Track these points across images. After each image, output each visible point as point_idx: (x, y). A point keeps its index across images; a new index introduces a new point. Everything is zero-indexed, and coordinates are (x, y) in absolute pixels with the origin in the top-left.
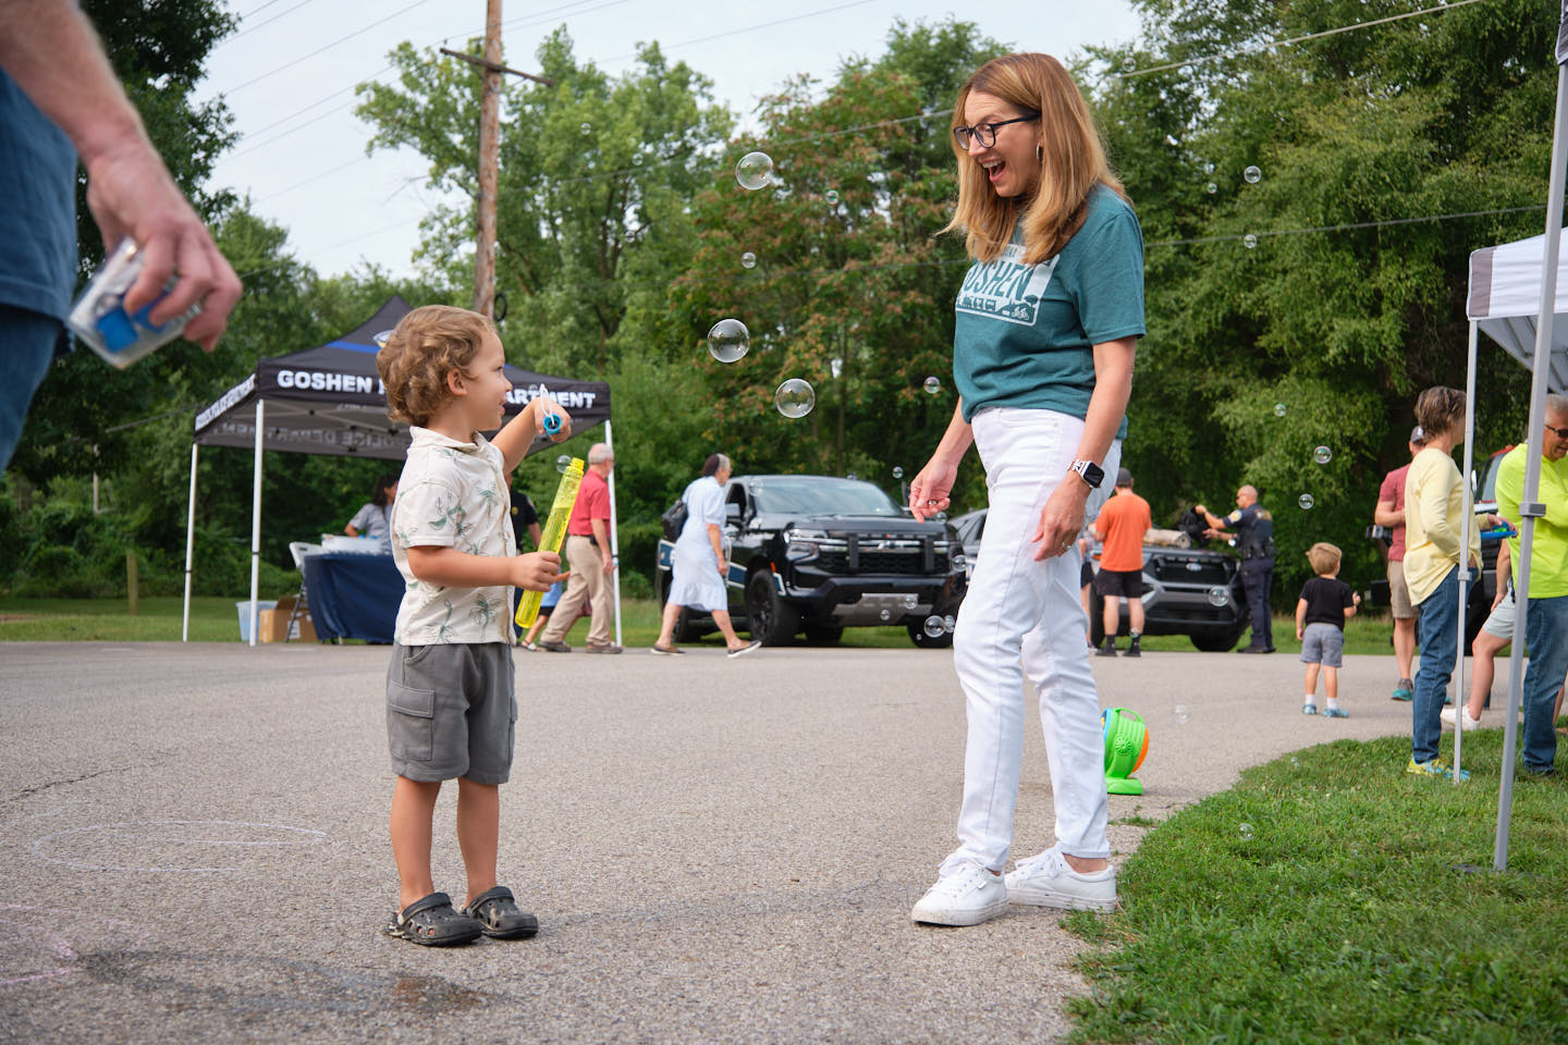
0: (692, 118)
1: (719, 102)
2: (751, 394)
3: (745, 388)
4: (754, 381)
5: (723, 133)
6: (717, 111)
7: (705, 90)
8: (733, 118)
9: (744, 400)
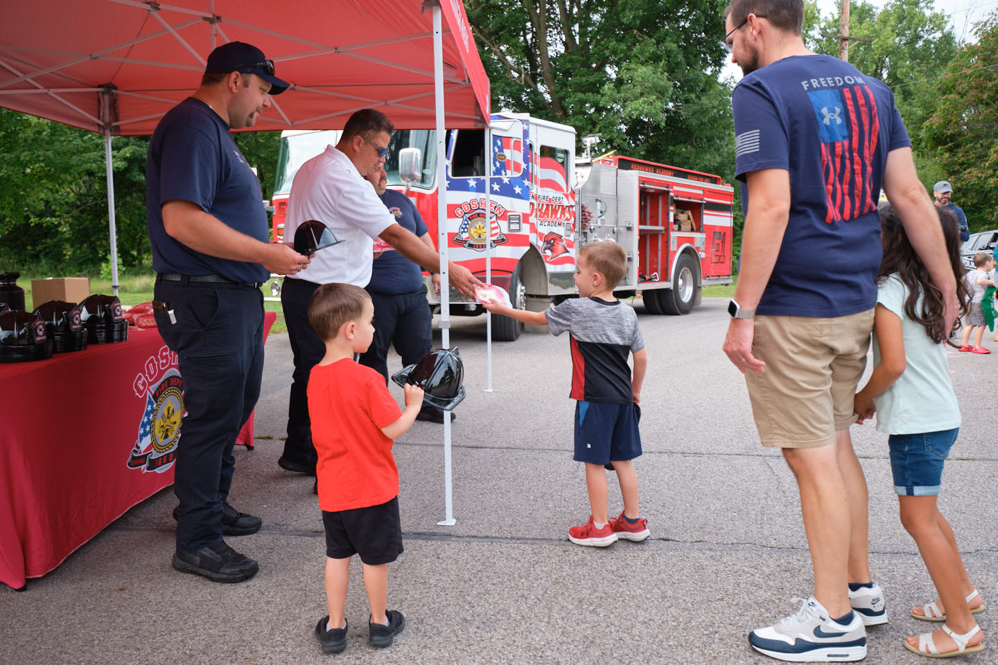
0: (922, 22)
1: (937, 10)
2: (970, 173)
3: (965, 170)
4: (969, 166)
5: (940, 28)
6: (936, 16)
7: (929, 5)
8: (946, 19)
9: (965, 176)
